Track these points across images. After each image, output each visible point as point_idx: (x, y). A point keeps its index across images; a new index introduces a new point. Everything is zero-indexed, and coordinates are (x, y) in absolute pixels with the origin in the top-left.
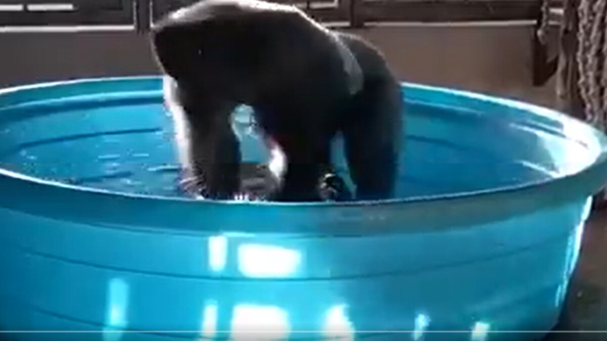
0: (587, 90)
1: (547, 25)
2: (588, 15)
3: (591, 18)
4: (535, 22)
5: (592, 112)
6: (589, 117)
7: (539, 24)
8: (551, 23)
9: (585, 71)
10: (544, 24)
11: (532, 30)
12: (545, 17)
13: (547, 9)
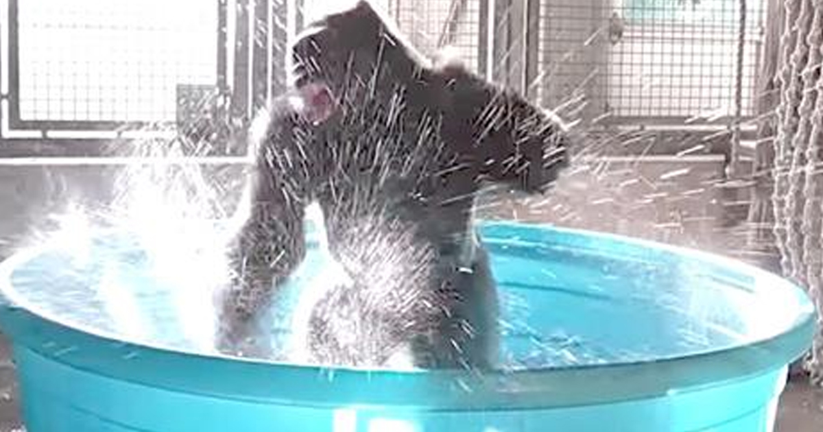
0: (784, 238)
1: (737, 160)
2: (785, 151)
3: (789, 153)
4: (722, 158)
5: (789, 264)
6: (785, 271)
7: (728, 161)
8: (741, 158)
9: (781, 215)
10: (733, 159)
11: (720, 167)
12: (734, 151)
13: (737, 140)
